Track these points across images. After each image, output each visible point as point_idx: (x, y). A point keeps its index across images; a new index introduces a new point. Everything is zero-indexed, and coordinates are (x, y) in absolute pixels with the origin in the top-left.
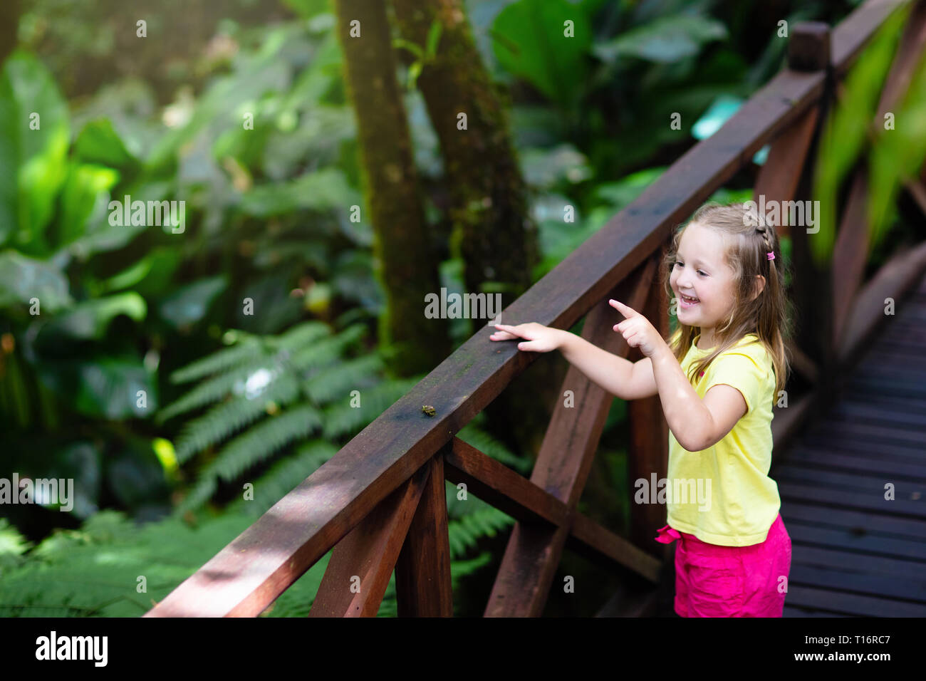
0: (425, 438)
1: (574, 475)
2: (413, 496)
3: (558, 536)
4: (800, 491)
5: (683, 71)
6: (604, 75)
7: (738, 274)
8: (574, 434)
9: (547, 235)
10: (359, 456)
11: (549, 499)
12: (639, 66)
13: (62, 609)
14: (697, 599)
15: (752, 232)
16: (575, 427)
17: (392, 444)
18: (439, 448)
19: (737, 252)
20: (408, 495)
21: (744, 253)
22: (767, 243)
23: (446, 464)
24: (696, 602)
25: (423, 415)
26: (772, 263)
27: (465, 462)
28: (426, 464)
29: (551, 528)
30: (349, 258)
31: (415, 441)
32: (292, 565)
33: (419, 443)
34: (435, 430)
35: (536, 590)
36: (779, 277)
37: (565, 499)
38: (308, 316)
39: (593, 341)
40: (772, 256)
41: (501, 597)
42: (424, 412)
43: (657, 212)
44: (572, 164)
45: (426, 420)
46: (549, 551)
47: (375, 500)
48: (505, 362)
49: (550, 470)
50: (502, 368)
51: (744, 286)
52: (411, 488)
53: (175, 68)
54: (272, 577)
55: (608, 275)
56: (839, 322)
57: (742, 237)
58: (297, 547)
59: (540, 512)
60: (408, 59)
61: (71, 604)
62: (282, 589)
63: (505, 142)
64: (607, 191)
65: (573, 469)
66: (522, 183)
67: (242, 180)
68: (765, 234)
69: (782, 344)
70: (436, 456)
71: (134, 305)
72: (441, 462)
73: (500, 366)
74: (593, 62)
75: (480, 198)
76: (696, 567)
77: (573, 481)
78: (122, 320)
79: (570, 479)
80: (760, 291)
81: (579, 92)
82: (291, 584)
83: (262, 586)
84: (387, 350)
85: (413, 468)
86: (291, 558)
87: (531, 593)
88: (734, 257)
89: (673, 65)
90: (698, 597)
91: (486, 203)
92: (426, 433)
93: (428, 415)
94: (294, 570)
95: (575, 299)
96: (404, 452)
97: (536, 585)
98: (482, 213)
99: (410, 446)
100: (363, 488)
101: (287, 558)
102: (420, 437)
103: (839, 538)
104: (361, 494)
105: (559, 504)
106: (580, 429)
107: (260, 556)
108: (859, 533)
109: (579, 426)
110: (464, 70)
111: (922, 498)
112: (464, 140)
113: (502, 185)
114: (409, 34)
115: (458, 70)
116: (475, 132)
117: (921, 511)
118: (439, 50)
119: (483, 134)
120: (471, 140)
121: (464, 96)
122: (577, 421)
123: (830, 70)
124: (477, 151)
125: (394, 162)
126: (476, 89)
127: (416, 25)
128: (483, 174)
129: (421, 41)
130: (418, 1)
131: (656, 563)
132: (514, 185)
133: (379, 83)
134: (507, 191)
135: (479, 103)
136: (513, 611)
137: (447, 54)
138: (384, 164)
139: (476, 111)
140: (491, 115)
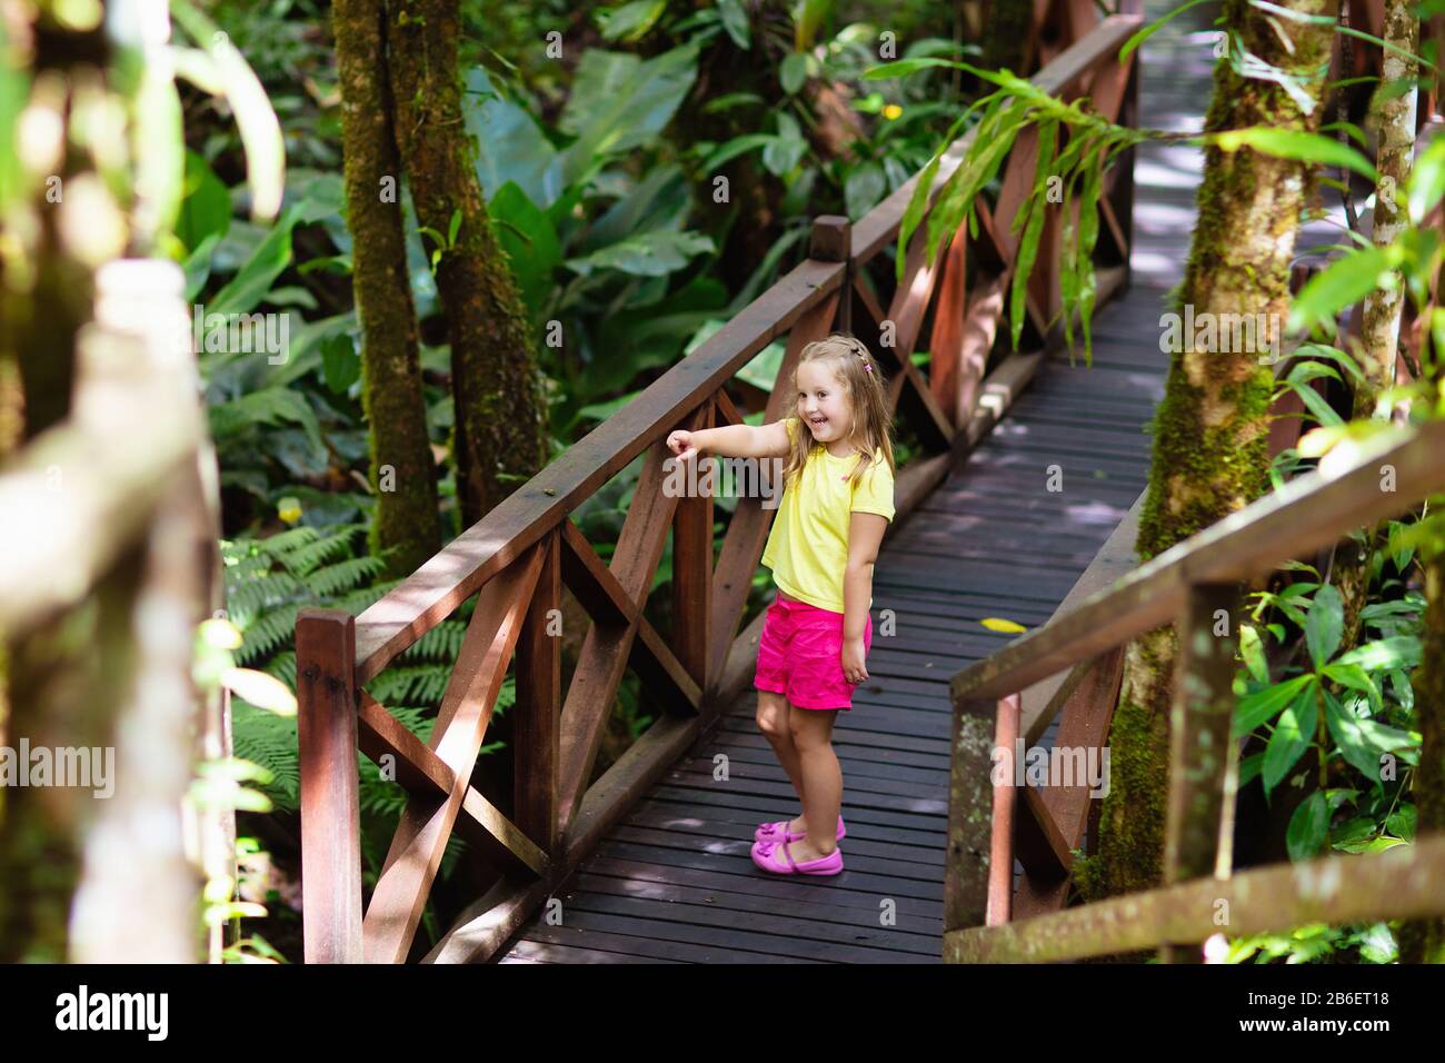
2: (542, 555)
3: (629, 634)
8: (639, 549)
10: (503, 518)
11: (625, 596)
17: (527, 511)
18: (556, 525)
20: (537, 554)
23: (562, 536)
25: (545, 495)
28: (550, 533)
29: (626, 623)
31: (545, 510)
33: (548, 511)
34: (554, 507)
37: (635, 600)
41: (581, 680)
42: (547, 493)
43: (706, 368)
45: (550, 499)
46: (622, 643)
47: (520, 548)
49: (623, 572)
52: (540, 549)
59: (618, 604)
65: (641, 578)
70: (556, 528)
72: (559, 533)
74: (569, 274)
77: (641, 588)
79: (638, 586)
87: (607, 677)
91: (500, 394)
93: (549, 495)
96: (540, 516)
97: (612, 670)
99: (542, 513)
100: (515, 536)
102: (549, 508)
104: (514, 539)
105: (631, 604)
106: (644, 547)
109: (644, 545)
110: (483, 260)
111: (935, 667)
112: (479, 330)
113: (515, 377)
114: (430, 221)
115: (477, 259)
116: (491, 322)
117: (933, 675)
118: (458, 240)
119: (498, 324)
120: (486, 330)
121: (482, 285)
122: (642, 539)
123: (850, 261)
124: (493, 341)
125: (400, 355)
126: (494, 280)
127: (439, 212)
128: (498, 365)
129: (443, 228)
130: (439, 188)
131: (698, 690)
132: (527, 377)
133: (390, 271)
134: (520, 383)
135: (496, 294)
136: (593, 692)
137: (466, 243)
138: (390, 356)
139: (494, 299)
140: (507, 307)
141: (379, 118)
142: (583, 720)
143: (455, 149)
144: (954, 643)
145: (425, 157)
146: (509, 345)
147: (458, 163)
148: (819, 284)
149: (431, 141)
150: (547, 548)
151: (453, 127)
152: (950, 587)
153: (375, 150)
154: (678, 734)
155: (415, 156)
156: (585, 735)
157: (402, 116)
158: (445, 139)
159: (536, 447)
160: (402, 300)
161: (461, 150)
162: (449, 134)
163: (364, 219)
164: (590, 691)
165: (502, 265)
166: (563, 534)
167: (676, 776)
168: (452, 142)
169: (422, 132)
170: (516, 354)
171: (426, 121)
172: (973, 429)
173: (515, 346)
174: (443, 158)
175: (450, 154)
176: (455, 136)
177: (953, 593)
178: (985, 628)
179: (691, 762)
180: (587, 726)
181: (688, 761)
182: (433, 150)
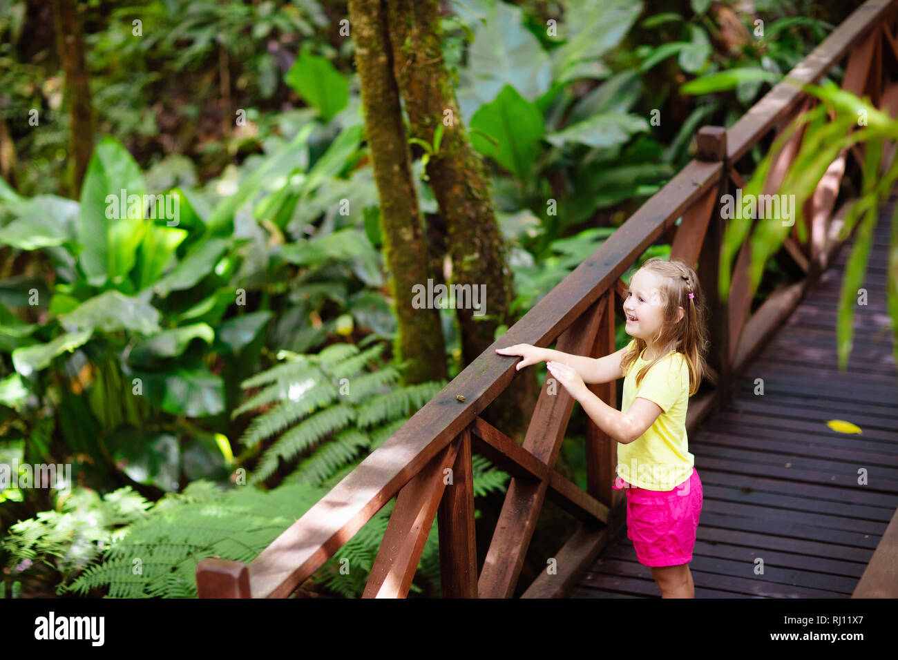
0: (460, 416)
1: (552, 445)
2: (452, 455)
3: (541, 488)
4: (706, 462)
5: (612, 155)
6: (554, 157)
7: (666, 304)
8: (551, 417)
9: (519, 277)
10: (417, 428)
11: (536, 461)
12: (581, 150)
13: (183, 545)
14: (638, 526)
15: (678, 277)
16: (552, 413)
17: (439, 419)
18: (468, 423)
19: (666, 289)
20: (449, 454)
21: (671, 291)
22: (689, 287)
23: (472, 433)
24: (638, 528)
25: (456, 402)
26: (692, 300)
27: (483, 433)
28: (460, 434)
29: (537, 481)
30: (362, 295)
31: (454, 418)
32: (380, 497)
33: (457, 419)
34: (466, 411)
35: (527, 523)
36: (697, 311)
37: (546, 461)
38: (340, 339)
39: (564, 351)
40: (692, 296)
41: (503, 528)
42: (458, 400)
43: (606, 264)
44: (528, 223)
45: (460, 405)
46: (535, 496)
47: (430, 457)
48: (509, 366)
49: (535, 442)
50: (507, 371)
51: (670, 312)
52: (451, 449)
53: (209, 146)
54: (369, 504)
55: (575, 308)
56: (733, 343)
57: (671, 280)
58: (383, 485)
59: (530, 469)
60: (418, 152)
61: (190, 542)
62: (375, 511)
63: (489, 211)
64: (558, 245)
65: (551, 441)
66: (502, 242)
67: (277, 238)
68: (688, 281)
69: (697, 354)
70: (466, 429)
71: (205, 332)
72: (469, 432)
73: (506, 369)
74: (548, 146)
75: (471, 253)
76: (638, 505)
77: (551, 449)
78: (197, 343)
79: (549, 448)
80: (682, 318)
81: (535, 168)
82: (380, 508)
83: (363, 509)
84: (400, 364)
85: (451, 437)
86: (381, 491)
87: (523, 526)
88: (664, 292)
89: (603, 150)
90: (641, 525)
91: (476, 256)
92: (460, 413)
93: (460, 401)
94: (382, 500)
95: (554, 324)
96: (448, 425)
97: (527, 520)
98: (473, 263)
99: (450, 421)
100: (423, 448)
101: (378, 491)
102: (457, 416)
103: (735, 495)
104: (422, 452)
105: (542, 464)
106: (555, 414)
107: (360, 490)
108: (748, 490)
109: (554, 412)
110: (460, 160)
111: (793, 467)
112: (460, 210)
113: (487, 243)
114: (420, 134)
115: (456, 159)
116: (468, 204)
117: (792, 475)
118: (442, 145)
119: (474, 206)
120: (465, 210)
121: (460, 178)
122: (553, 409)
123: (726, 160)
124: (469, 218)
125: (406, 225)
126: (469, 173)
127: (426, 127)
128: (474, 235)
129: (430, 139)
130: (426, 109)
131: (606, 509)
132: (496, 243)
133: (396, 168)
134: (491, 247)
135: (471, 183)
136: (512, 538)
137: (448, 148)
138: (400, 227)
139: (469, 189)
140: (479, 192)
141: (383, 59)
142: (504, 563)
143: (437, 80)
144: (808, 444)
145: (415, 87)
146: (482, 221)
147: (440, 91)
148: (701, 182)
149: (419, 75)
150: (458, 448)
151: (435, 65)
152: (806, 392)
153: (380, 82)
154: (591, 545)
155: (408, 86)
156: (505, 575)
157: (398, 58)
158: (429, 73)
159: (504, 293)
160: (406, 188)
161: (442, 81)
162: (432, 69)
163: (376, 131)
164: (510, 538)
165: (475, 162)
166: (473, 431)
167: (589, 578)
168: (434, 76)
169: (412, 69)
170: (487, 226)
171: (414, 61)
172: (823, 258)
173: (486, 221)
174: (428, 87)
175: (433, 84)
176: (436, 72)
177: (807, 397)
178: (830, 429)
179: (602, 563)
180: (507, 568)
181: (600, 562)
182: (420, 82)
